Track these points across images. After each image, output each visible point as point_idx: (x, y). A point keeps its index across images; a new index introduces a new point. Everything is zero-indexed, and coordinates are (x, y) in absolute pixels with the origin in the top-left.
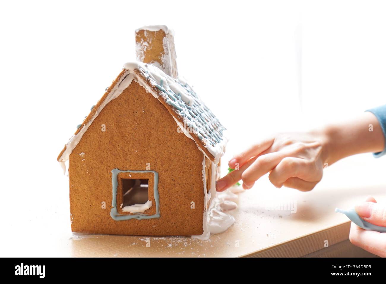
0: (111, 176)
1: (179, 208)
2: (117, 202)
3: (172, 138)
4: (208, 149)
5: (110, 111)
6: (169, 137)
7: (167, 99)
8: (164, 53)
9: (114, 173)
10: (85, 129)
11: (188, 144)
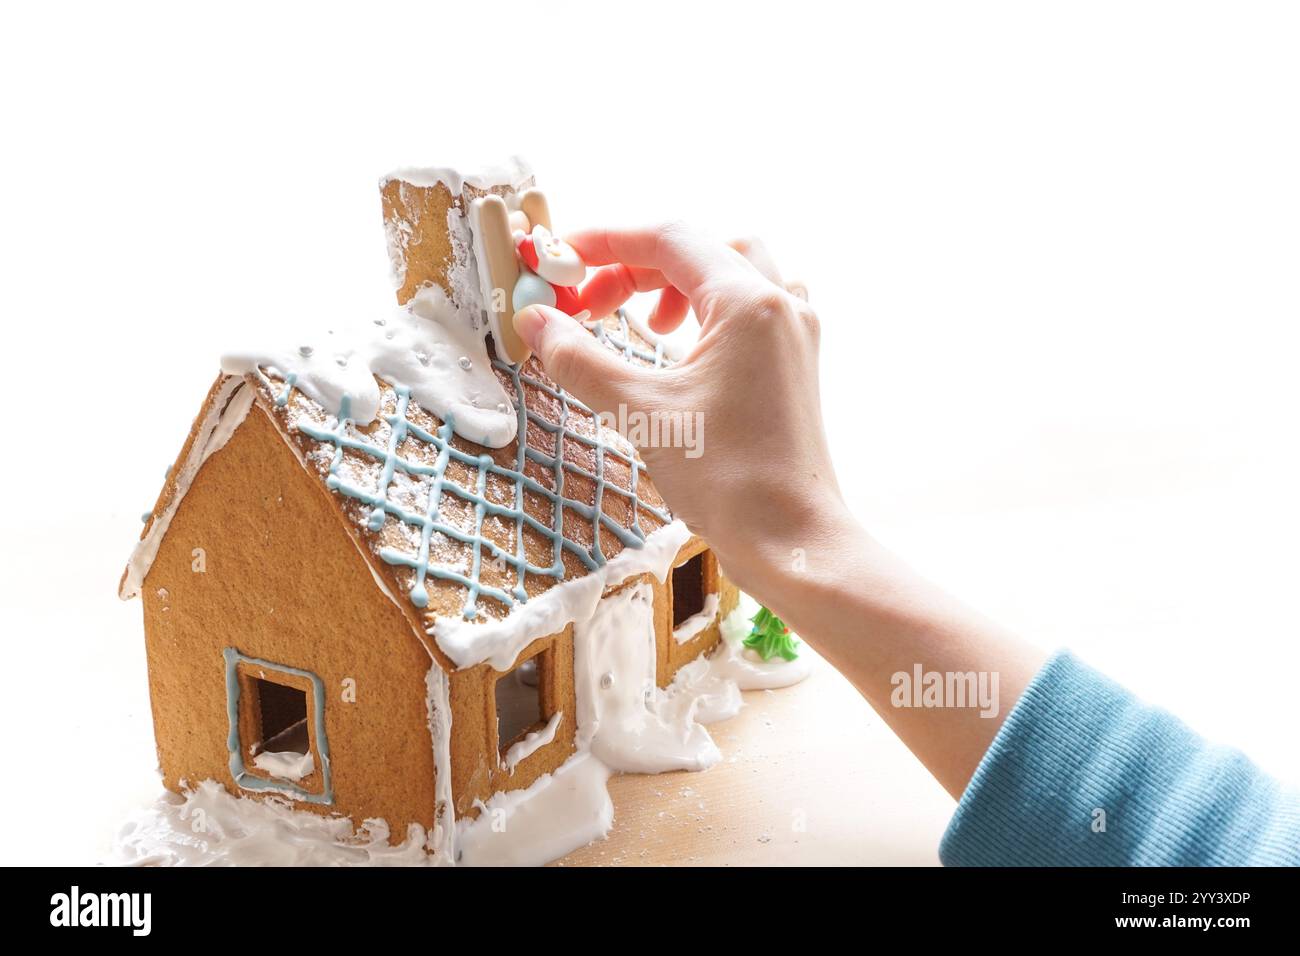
0: (223, 666)
1: (376, 792)
2: (239, 738)
3: (351, 590)
4: (437, 639)
5: (209, 483)
6: (343, 586)
7: (328, 473)
8: (452, 260)
9: (230, 660)
10: (161, 526)
11: (388, 614)
